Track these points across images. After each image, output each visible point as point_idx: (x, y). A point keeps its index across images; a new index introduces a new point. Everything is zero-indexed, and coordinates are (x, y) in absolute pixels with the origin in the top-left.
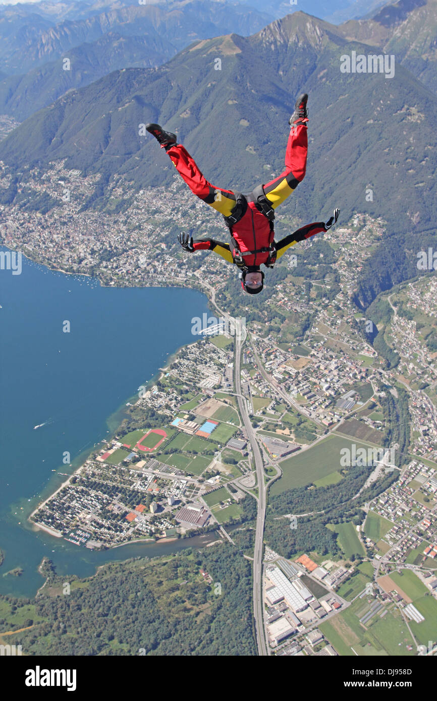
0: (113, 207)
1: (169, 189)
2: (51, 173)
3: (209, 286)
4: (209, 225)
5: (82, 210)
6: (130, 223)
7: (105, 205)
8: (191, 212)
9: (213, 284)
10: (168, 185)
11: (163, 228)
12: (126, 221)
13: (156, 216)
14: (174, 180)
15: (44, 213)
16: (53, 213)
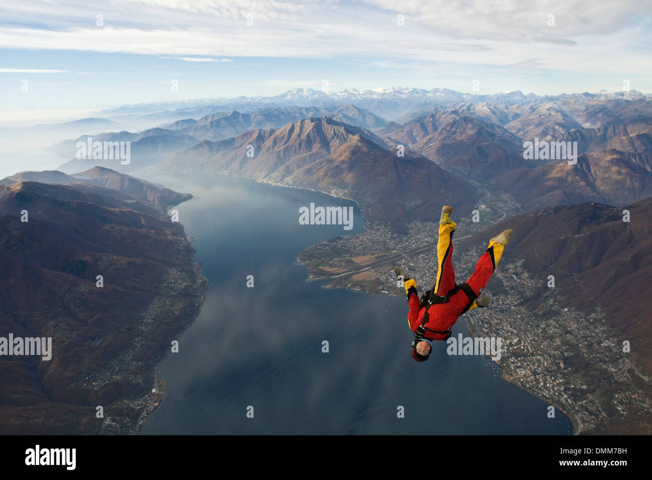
0: (540, 313)
1: (588, 317)
2: (512, 266)
3: (579, 421)
4: (604, 366)
5: (519, 305)
6: (546, 332)
7: (536, 308)
8: (596, 346)
9: (583, 421)
10: (588, 313)
11: (568, 349)
12: (545, 329)
13: (568, 335)
14: (595, 311)
15: (494, 295)
16: (499, 298)
